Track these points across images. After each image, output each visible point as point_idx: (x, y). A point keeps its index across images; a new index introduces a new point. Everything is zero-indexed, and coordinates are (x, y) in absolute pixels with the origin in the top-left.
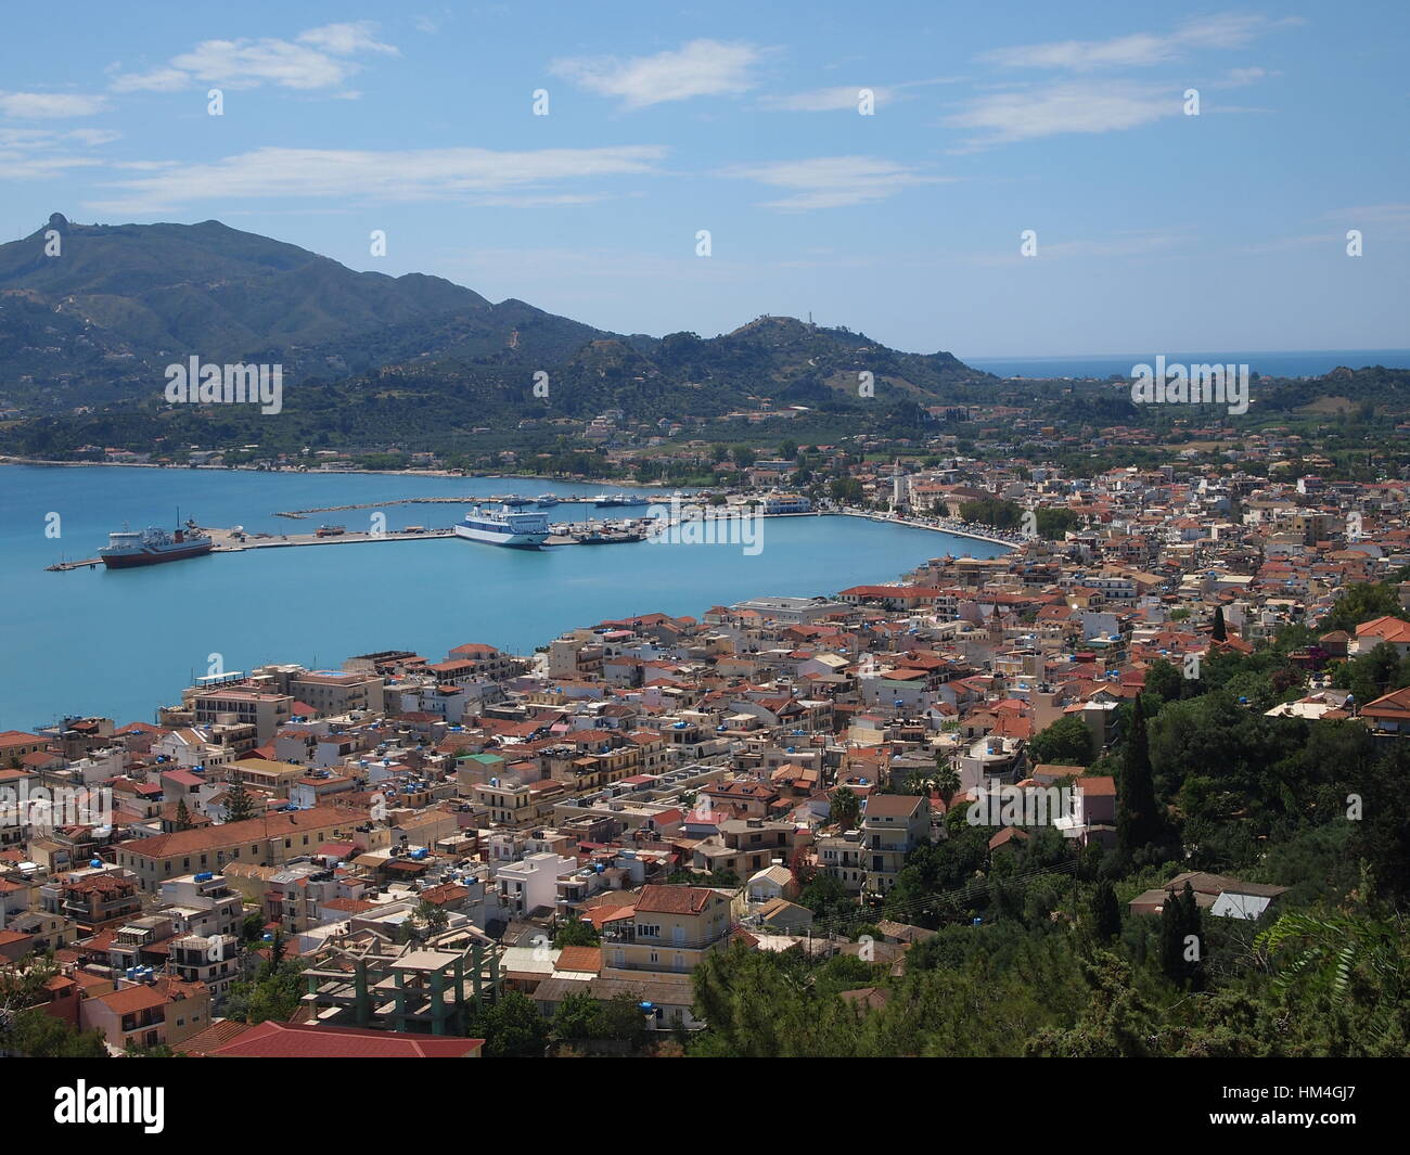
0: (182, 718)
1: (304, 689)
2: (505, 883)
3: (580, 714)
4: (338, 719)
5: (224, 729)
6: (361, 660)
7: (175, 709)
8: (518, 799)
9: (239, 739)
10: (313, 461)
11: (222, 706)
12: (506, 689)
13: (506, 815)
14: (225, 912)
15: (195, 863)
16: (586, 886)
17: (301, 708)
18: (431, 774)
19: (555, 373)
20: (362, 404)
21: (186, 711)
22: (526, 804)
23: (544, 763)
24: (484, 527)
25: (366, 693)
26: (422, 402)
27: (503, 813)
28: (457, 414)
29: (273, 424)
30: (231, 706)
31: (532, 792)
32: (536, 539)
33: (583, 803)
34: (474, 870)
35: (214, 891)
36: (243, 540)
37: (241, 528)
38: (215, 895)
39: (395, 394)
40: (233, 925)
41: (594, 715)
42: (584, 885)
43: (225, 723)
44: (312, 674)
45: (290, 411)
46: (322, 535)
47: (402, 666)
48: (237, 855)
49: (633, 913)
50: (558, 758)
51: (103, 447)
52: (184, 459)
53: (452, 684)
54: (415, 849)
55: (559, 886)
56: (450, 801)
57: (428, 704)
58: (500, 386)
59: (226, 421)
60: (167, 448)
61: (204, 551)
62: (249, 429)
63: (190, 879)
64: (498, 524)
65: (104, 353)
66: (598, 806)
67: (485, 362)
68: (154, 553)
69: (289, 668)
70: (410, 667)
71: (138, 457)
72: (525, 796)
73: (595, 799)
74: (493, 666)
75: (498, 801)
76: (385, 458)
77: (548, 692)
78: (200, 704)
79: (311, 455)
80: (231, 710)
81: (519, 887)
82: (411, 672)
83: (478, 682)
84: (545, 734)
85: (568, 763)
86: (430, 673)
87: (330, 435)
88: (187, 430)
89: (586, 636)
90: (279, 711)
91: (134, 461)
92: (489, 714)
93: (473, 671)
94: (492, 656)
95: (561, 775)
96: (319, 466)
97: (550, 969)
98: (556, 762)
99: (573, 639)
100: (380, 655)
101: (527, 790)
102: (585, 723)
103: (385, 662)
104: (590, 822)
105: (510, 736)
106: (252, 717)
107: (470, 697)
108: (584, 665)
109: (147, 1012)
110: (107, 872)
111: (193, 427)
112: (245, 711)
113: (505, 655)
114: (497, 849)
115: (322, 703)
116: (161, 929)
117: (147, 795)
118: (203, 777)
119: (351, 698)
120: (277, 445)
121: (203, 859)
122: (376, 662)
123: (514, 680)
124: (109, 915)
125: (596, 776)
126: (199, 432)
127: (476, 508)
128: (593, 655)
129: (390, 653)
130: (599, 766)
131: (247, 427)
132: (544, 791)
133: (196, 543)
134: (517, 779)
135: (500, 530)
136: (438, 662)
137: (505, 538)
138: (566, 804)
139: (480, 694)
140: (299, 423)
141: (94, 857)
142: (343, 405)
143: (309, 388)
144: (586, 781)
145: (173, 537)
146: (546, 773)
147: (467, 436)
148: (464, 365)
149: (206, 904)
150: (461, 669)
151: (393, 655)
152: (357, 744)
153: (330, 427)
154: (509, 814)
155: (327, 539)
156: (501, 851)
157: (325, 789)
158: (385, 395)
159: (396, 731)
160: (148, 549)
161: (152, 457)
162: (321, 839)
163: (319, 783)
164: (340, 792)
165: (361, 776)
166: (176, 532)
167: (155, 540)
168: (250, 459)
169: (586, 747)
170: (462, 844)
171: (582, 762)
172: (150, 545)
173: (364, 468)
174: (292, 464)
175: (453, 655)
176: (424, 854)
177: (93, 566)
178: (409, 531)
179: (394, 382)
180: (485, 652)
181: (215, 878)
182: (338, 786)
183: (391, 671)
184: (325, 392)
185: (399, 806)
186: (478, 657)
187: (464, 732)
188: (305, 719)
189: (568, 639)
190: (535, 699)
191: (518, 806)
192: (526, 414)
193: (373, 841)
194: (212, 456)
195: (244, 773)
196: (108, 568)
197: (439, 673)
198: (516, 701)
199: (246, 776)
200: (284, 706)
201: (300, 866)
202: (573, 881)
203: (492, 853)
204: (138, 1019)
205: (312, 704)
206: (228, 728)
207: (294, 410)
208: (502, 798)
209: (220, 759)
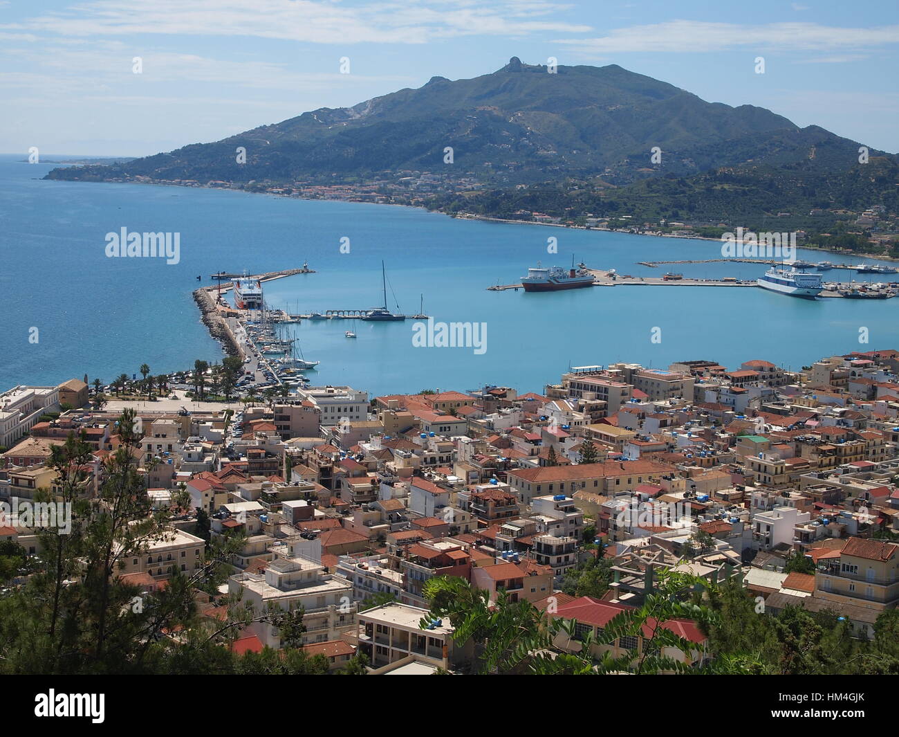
0: (560, 393)
1: (641, 381)
2: (759, 525)
3: (827, 415)
4: (662, 403)
5: (586, 402)
6: (682, 365)
7: (557, 386)
8: (776, 468)
9: (595, 410)
10: (667, 229)
11: (586, 387)
12: (778, 393)
13: (767, 479)
14: (571, 522)
15: (556, 488)
16: (815, 533)
17: (638, 393)
18: (719, 446)
19: (839, 178)
20: (703, 192)
21: (563, 388)
22: (782, 472)
23: (797, 446)
24: (777, 281)
25: (682, 387)
26: (744, 193)
27: (765, 477)
28: (768, 203)
29: (643, 203)
30: (593, 388)
31: (787, 465)
32: (812, 292)
33: (821, 476)
34: (739, 513)
35: (566, 508)
36: (614, 279)
37: (614, 270)
38: (567, 510)
39: (726, 187)
40: (576, 531)
41: (837, 416)
42: (813, 533)
43: (587, 399)
44: (647, 371)
45: (654, 195)
46: (667, 279)
47: (708, 371)
48: (584, 485)
49: (840, 555)
50: (807, 444)
51: (532, 212)
52: (582, 223)
53: (742, 386)
54: (700, 495)
55: (797, 531)
56: (730, 465)
57: (723, 399)
58: (799, 185)
59: (613, 199)
60: (572, 215)
61: (588, 284)
62: (627, 206)
63: (551, 498)
64: (788, 280)
65: (538, 150)
66: (832, 480)
67: (791, 168)
68: (556, 283)
69: (632, 366)
70: (714, 372)
71: (553, 220)
72: (782, 467)
73: (830, 474)
74: (771, 377)
75: (762, 468)
76: (716, 230)
77: (807, 398)
78: (572, 385)
79: (666, 225)
80: (592, 390)
81: (768, 528)
82: (714, 376)
83: (759, 386)
84: (801, 426)
85: (814, 447)
86: (727, 378)
87: (680, 213)
88: (586, 203)
89: (839, 361)
90: (623, 394)
91: (551, 222)
92: (765, 409)
93: (756, 379)
94: (771, 370)
95: (808, 456)
96: (670, 233)
97: (778, 586)
98: (806, 446)
99: (829, 362)
100: (695, 363)
101: (783, 463)
102: (830, 422)
103: (697, 368)
104: (824, 490)
105: (776, 425)
106: (605, 396)
107: (753, 395)
108: (835, 381)
109: (512, 581)
110: (500, 488)
111: (590, 201)
112: (601, 392)
113: (780, 370)
114: (756, 501)
115: (652, 391)
116: (529, 528)
117: (532, 441)
118: (568, 433)
119: (672, 390)
120: (644, 217)
121: (562, 486)
122: (691, 367)
123: (784, 388)
124: (498, 515)
125: (833, 458)
126: (594, 205)
127: (773, 268)
128: (840, 376)
129: (701, 362)
130: (836, 451)
131: (625, 204)
132: (795, 465)
133: (583, 279)
134: (777, 455)
135: (788, 284)
136: (733, 370)
137: (791, 290)
138: (809, 476)
139: (760, 395)
140: (660, 203)
141: (492, 477)
142: (691, 192)
143: (668, 180)
144: (826, 461)
145: (569, 273)
146: (798, 453)
147: (773, 218)
148: (776, 169)
149: (560, 515)
150: (749, 376)
151: (703, 364)
152: (672, 421)
153: (682, 208)
154: (770, 478)
155: (670, 282)
156: (759, 502)
157: (646, 448)
158: (719, 187)
159: (699, 414)
160: (552, 281)
161: (562, 220)
162: (640, 481)
163: (642, 444)
164: (656, 451)
165: (671, 442)
166: (571, 270)
167: (557, 275)
168: (625, 225)
169: (828, 438)
170: (734, 495)
171: (824, 448)
172: (554, 279)
173: (701, 236)
174: (653, 230)
175: (745, 367)
176: (706, 499)
177: (516, 289)
178: (726, 281)
179: (726, 178)
180: (767, 367)
181: (567, 499)
182: (655, 448)
183: (700, 374)
184: (679, 183)
185: (694, 465)
186: (762, 369)
187: (745, 419)
188: (639, 401)
189: (825, 362)
190: (797, 401)
191: (776, 474)
192: (816, 205)
193: (673, 486)
194: (601, 221)
195: (596, 432)
196: (526, 291)
197: (733, 378)
198: (785, 402)
199: (596, 435)
200: (627, 391)
201: (623, 498)
202: (806, 528)
203: (752, 503)
204: (507, 584)
205: (646, 392)
206: (589, 402)
207: (658, 194)
208: (766, 467)
209: (581, 422)
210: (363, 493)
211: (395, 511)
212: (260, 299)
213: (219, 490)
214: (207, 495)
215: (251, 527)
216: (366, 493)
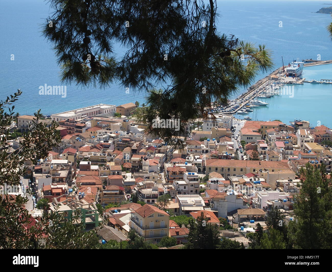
35: (194, 178)
149: (188, 182)
209: (309, 141)
210: (135, 162)
211: (116, 171)
212: (295, 72)
213: (70, 154)
214: (64, 155)
215: (45, 170)
216: (137, 162)
